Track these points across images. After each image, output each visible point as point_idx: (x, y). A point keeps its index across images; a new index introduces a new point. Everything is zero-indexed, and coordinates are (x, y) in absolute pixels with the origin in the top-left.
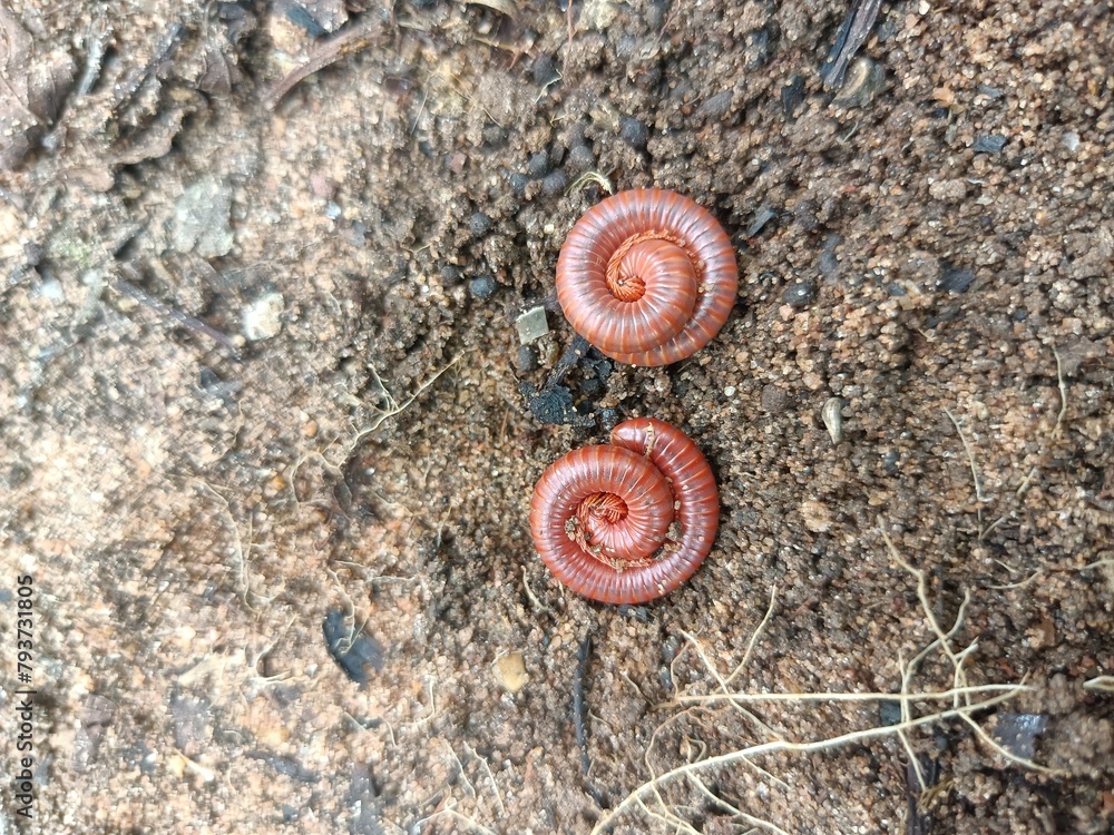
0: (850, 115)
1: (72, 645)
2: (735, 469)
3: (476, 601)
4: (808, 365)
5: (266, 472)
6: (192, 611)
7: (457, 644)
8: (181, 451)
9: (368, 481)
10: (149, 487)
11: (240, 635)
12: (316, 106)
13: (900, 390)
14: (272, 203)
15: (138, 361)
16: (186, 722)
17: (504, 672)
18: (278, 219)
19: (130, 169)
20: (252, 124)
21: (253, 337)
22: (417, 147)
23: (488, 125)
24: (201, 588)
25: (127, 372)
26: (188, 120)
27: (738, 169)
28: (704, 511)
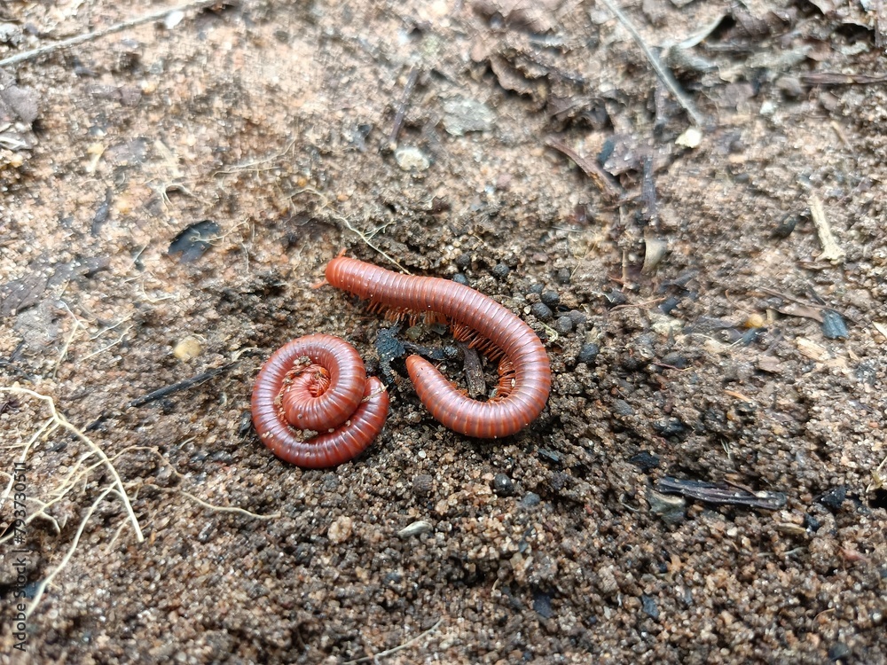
0: (642, 501)
1: (173, 77)
2: (365, 471)
3: (238, 318)
4: (453, 500)
5: (308, 174)
6: (207, 141)
7: (204, 310)
8: (314, 122)
9: (312, 239)
10: (286, 108)
11: (194, 172)
12: (555, 171)
13: (448, 577)
14: (487, 155)
15: (368, 91)
16: (129, 149)
17: (188, 343)
18: (478, 160)
19: (489, 71)
20: (534, 136)
21: (397, 155)
22: (544, 231)
23: (570, 270)
24: (223, 144)
25: (362, 87)
26: (527, 98)
27: (583, 432)
28: (329, 452)
